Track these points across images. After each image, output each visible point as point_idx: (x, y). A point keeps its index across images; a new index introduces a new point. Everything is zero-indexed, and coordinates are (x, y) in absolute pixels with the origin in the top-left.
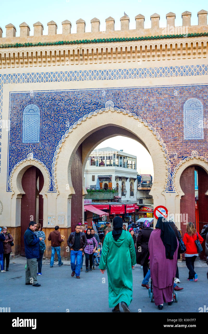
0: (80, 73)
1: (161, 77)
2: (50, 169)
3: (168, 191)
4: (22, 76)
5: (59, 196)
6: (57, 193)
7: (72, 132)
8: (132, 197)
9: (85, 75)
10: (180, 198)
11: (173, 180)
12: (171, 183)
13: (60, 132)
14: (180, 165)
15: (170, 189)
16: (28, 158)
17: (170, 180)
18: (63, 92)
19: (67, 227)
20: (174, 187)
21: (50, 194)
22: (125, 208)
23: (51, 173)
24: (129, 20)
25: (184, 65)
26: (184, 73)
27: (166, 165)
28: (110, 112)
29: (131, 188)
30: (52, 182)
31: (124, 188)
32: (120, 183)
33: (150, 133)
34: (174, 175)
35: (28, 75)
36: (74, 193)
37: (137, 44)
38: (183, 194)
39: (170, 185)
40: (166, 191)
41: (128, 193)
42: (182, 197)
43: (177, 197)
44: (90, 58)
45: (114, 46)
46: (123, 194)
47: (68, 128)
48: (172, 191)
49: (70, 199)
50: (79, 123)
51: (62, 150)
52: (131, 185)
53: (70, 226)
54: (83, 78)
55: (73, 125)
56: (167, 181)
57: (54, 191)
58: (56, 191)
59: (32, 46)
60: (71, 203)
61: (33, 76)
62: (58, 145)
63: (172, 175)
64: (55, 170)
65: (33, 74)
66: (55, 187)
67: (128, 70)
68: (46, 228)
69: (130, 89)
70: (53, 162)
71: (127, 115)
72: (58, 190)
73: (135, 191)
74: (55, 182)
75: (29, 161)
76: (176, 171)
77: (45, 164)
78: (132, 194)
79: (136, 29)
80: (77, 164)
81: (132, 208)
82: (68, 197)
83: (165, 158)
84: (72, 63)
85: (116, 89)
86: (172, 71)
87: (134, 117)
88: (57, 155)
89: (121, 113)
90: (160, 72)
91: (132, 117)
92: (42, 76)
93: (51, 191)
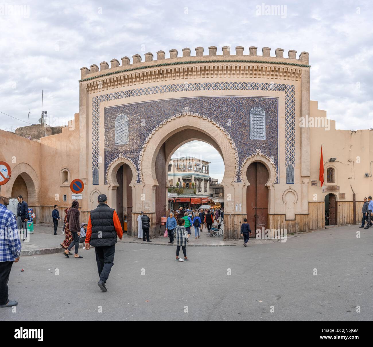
0: (161, 87)
1: (231, 89)
2: (137, 165)
3: (236, 182)
4: (114, 94)
5: (145, 187)
6: (143, 185)
7: (155, 133)
8: (205, 193)
9: (165, 89)
10: (246, 187)
11: (241, 172)
12: (239, 175)
13: (145, 134)
14: (247, 160)
15: (239, 180)
16: (120, 157)
17: (238, 173)
18: (147, 102)
19: (151, 213)
20: (241, 178)
21: (137, 186)
22: (201, 200)
23: (138, 168)
24: (203, 49)
25: (251, 82)
26: (251, 88)
27: (235, 160)
28: (187, 116)
29: (205, 186)
30: (139, 175)
31: (200, 186)
32: (197, 183)
33: (222, 133)
34: (242, 168)
35: (118, 93)
36: (158, 184)
37: (211, 65)
38: (249, 184)
39: (238, 176)
40: (235, 182)
41: (203, 190)
42: (248, 186)
43: (244, 186)
44: (169, 75)
45: (190, 66)
46: (200, 191)
47: (151, 131)
48: (240, 181)
49: (154, 190)
50: (160, 126)
51: (147, 149)
52: (205, 185)
53: (154, 211)
54: (163, 91)
55: (155, 128)
56: (235, 173)
57: (141, 183)
58: (142, 183)
59: (120, 72)
60: (155, 193)
61: (122, 94)
62: (143, 145)
63: (240, 168)
64: (141, 165)
65: (122, 92)
66: (141, 179)
67: (202, 84)
68: (134, 213)
69: (204, 98)
70: (139, 159)
71: (202, 119)
72: (144, 181)
73: (208, 189)
74: (141, 175)
75: (121, 159)
76: (243, 165)
77: (133, 161)
78: (206, 191)
79: (210, 55)
80: (161, 162)
81: (205, 200)
82: (152, 188)
83: (234, 154)
84: (154, 80)
85: (192, 98)
86: (241, 86)
87: (208, 120)
88: (143, 153)
89: (197, 117)
90: (230, 86)
91: (206, 120)
92: (129, 93)
93: (138, 183)
